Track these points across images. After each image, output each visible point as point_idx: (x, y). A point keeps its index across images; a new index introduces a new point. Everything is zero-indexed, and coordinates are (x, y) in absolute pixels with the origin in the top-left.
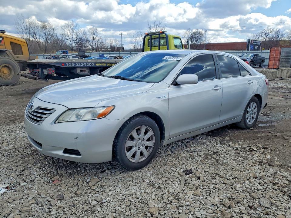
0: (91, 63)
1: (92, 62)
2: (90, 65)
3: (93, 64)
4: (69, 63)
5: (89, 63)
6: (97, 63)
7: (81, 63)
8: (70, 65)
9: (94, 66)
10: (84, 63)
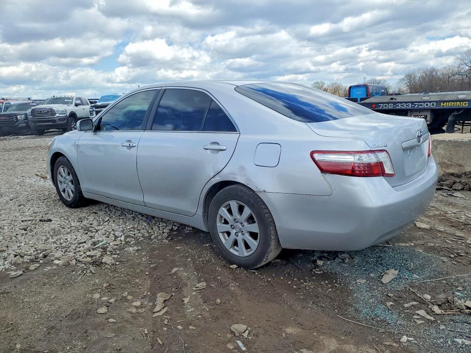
0: (430, 102)
1: (431, 100)
2: (427, 105)
3: (433, 105)
4: (384, 103)
5: (424, 102)
6: (444, 102)
7: (406, 103)
8: (386, 106)
9: (437, 108)
10: (412, 103)
